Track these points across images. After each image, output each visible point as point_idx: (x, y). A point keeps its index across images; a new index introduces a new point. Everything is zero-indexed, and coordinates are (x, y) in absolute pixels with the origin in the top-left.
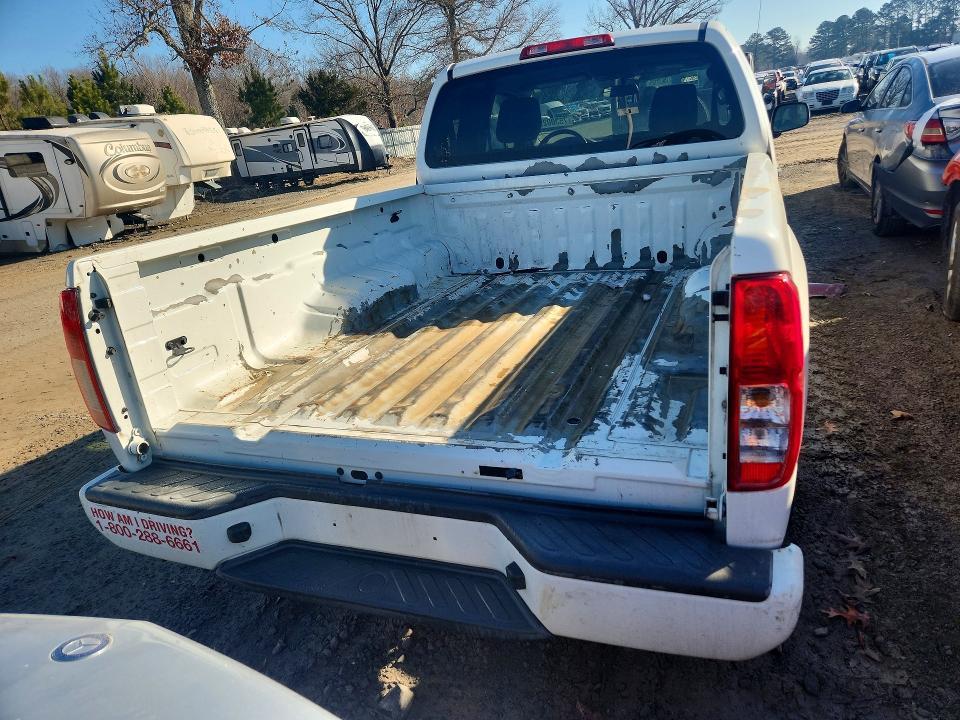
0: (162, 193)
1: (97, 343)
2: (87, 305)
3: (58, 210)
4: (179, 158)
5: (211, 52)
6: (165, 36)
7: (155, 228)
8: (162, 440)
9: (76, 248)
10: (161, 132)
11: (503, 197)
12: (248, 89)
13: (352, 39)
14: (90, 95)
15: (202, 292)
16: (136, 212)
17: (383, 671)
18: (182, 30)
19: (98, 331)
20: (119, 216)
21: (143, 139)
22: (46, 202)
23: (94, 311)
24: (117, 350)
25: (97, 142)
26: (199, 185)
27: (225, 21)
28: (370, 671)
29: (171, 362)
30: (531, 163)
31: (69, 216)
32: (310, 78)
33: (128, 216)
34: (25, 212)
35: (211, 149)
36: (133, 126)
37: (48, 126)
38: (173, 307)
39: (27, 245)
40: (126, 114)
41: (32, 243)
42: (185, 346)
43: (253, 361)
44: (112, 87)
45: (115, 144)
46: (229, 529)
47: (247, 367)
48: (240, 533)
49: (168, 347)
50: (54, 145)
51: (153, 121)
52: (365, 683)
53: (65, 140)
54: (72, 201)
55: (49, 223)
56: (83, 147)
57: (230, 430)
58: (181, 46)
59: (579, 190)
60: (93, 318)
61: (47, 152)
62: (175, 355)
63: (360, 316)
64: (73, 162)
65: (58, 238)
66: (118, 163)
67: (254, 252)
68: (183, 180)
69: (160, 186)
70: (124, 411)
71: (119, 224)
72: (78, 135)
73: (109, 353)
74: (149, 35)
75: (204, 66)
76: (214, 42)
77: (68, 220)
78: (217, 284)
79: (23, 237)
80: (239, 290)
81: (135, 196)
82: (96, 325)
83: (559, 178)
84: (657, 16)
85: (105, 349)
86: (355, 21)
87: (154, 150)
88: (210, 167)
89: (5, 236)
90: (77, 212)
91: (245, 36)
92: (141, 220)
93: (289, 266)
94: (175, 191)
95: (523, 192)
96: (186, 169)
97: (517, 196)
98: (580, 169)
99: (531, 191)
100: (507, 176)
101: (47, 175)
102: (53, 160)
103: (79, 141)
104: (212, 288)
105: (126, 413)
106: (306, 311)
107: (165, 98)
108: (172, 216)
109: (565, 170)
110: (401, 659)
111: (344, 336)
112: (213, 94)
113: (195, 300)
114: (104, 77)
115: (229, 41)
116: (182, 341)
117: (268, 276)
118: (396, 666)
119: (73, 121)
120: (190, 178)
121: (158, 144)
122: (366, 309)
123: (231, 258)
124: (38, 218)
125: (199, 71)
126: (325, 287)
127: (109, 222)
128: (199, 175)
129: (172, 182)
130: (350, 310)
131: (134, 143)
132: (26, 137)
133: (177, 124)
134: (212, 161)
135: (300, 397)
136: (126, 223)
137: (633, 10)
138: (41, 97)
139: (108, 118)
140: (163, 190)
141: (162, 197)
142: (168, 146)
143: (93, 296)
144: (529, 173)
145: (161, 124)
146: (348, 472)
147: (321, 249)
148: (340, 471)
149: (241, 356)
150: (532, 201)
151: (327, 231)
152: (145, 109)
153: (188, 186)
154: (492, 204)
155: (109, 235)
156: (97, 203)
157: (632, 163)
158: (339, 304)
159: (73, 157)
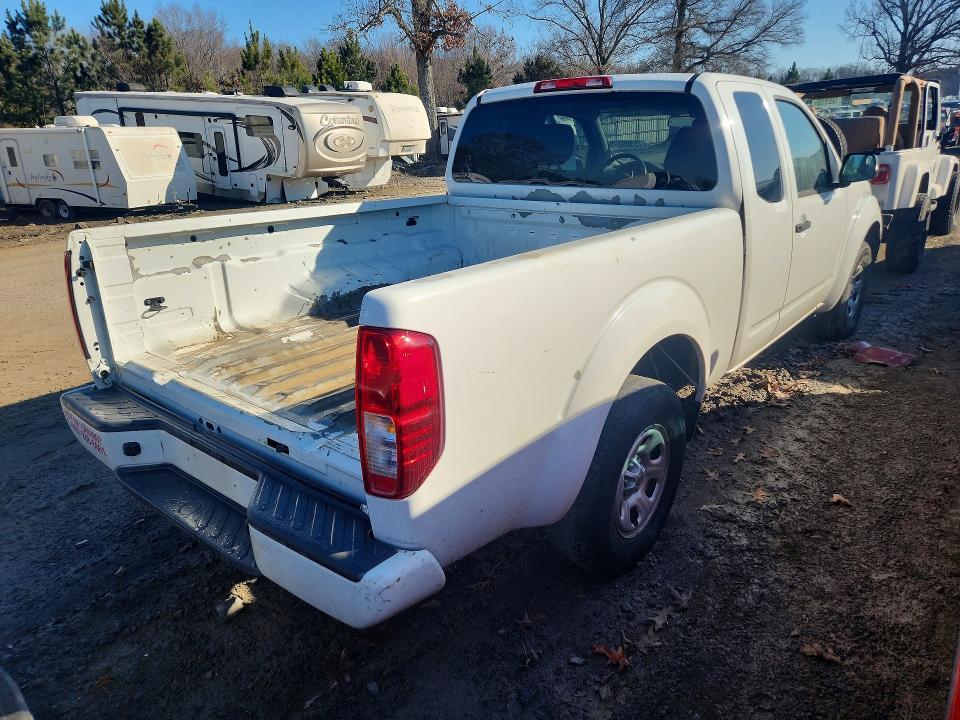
0: (362, 163)
1: (81, 293)
2: (76, 264)
3: (276, 169)
4: (382, 132)
5: (435, 36)
6: (398, 18)
7: (353, 193)
8: (121, 371)
9: (286, 202)
10: (371, 108)
11: (507, 216)
12: (468, 71)
13: (577, 27)
14: (333, 67)
15: (189, 264)
16: (337, 177)
17: (237, 586)
18: (415, 12)
19: (82, 284)
20: (324, 179)
21: (354, 113)
22: (270, 160)
23: (81, 269)
24: (95, 300)
25: (317, 113)
26: (397, 159)
27: (453, 7)
28: (228, 582)
29: (146, 315)
30: (533, 188)
31: (283, 175)
32: (527, 64)
33: (330, 179)
34: (253, 167)
35: (411, 127)
36: (350, 100)
37: (281, 94)
38: (158, 273)
39: (250, 195)
40: (348, 90)
41: (254, 193)
42: (162, 305)
43: (226, 325)
44: (353, 62)
45: (330, 116)
46: (125, 445)
47: (218, 328)
48: (132, 449)
49: (146, 303)
50: (282, 111)
51: (366, 97)
52: (219, 589)
53: (291, 109)
54: (289, 163)
55: (269, 179)
56: (303, 116)
57: (152, 373)
58: (411, 28)
59: (569, 220)
60: (79, 274)
61: (277, 116)
62: (151, 310)
63: (328, 303)
64: (294, 128)
65: (274, 193)
66: (328, 133)
67: (246, 239)
68: (382, 153)
69: (361, 156)
70: (96, 344)
71: (325, 187)
72: (301, 105)
73: (89, 301)
74: (382, 17)
75: (427, 48)
76: (440, 25)
77: (284, 178)
78: (203, 261)
79: (249, 187)
80: (223, 267)
81: (337, 163)
82: (81, 279)
83: (551, 206)
84: (933, 15)
85: (86, 297)
86: (583, 8)
87: (362, 124)
88: (407, 144)
89: (236, 185)
90: (291, 172)
91: (468, 22)
92: (339, 185)
93: (280, 253)
94: (373, 162)
95: (524, 215)
96: (386, 143)
97: (518, 217)
98: (572, 200)
99: (530, 214)
100: (514, 198)
101: (273, 137)
102: (280, 125)
103: (300, 109)
104: (198, 263)
105: (98, 346)
106: (288, 291)
107: (393, 74)
108: (369, 185)
109: (558, 199)
110: (253, 581)
111: (308, 318)
112: (430, 75)
113: (178, 271)
114: (347, 52)
115: (454, 25)
116: (160, 300)
117: (255, 259)
118: (248, 585)
119: (304, 91)
120: (388, 151)
121: (366, 118)
122: (336, 297)
123: (224, 241)
124: (261, 173)
125: (422, 53)
126: (313, 274)
127: (317, 183)
128: (396, 150)
129: (372, 154)
130: (322, 297)
131: (346, 116)
132: (263, 103)
133: (387, 101)
134: (410, 138)
135: (225, 360)
136: (330, 186)
137: (904, 7)
138: (293, 66)
139: (334, 91)
140: (364, 160)
141: (361, 166)
142: (374, 121)
143: (82, 258)
144: (531, 197)
145: (373, 101)
146: (205, 422)
147: (320, 242)
148: (201, 420)
149: (215, 319)
150: (531, 223)
151: (330, 228)
152: (364, 86)
153: (387, 159)
154: (500, 221)
155: (315, 195)
156: (307, 167)
157: (616, 201)
158: (316, 290)
159: (295, 125)
